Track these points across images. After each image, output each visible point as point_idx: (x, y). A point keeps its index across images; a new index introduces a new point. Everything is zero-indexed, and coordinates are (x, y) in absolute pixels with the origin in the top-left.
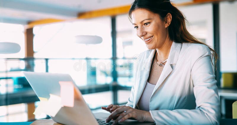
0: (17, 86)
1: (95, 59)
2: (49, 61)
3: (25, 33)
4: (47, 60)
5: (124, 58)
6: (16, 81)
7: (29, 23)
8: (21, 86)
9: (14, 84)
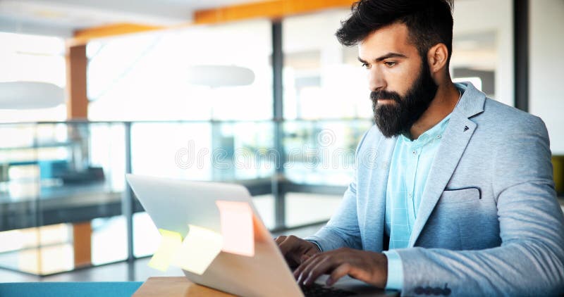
0: (49, 182)
1: (232, 122)
2: (133, 127)
3: (66, 57)
4: (128, 124)
5: (299, 119)
6: (48, 171)
7: (77, 33)
8: (58, 183)
9: (42, 176)
